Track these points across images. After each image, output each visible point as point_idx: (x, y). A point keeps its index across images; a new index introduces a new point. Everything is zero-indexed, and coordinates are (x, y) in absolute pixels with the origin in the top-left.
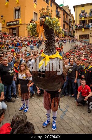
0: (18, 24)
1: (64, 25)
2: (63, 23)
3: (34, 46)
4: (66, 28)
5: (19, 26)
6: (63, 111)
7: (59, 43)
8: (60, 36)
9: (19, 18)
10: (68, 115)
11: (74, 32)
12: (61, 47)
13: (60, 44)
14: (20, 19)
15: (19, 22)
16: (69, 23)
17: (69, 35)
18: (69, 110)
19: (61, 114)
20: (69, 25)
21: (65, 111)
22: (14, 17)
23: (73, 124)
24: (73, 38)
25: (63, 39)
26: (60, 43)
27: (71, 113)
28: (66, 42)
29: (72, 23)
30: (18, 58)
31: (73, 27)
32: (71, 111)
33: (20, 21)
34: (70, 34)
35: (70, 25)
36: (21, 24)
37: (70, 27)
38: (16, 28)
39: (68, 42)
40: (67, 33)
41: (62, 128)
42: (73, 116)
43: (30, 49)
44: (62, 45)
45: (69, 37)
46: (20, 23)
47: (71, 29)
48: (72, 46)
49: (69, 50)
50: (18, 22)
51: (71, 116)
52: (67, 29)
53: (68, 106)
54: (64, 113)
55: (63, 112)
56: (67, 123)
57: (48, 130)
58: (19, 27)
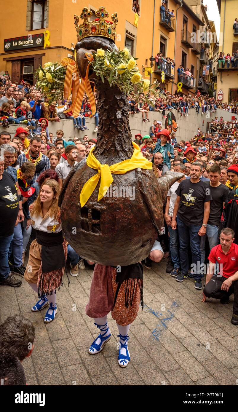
0: (41, 47)
1: (184, 55)
2: (181, 50)
3: (87, 120)
4: (188, 66)
5: (44, 54)
6: (161, 317)
7: (163, 113)
8: (169, 90)
9: (43, 27)
10: (174, 330)
11: (214, 79)
12: (171, 126)
13: (168, 115)
14: (46, 31)
15: (43, 41)
16: (199, 50)
17: (199, 89)
18: (178, 314)
19: (153, 326)
20: (198, 56)
21: (167, 319)
22: (29, 25)
23: (186, 355)
24: (211, 96)
25: (177, 99)
26: (167, 112)
27: (184, 325)
28: (185, 111)
29: (210, 51)
30: (34, 155)
31: (211, 63)
32: (184, 319)
33: (46, 39)
34: (200, 85)
35: (202, 57)
36: (50, 48)
37: (202, 63)
38: (33, 59)
39: (192, 111)
40: (192, 83)
41: (153, 366)
42: (189, 334)
43: (75, 127)
44: (174, 118)
45: (199, 93)
46: (47, 43)
47: (206, 68)
48: (205, 124)
49: (195, 134)
50: (40, 40)
51: (182, 333)
52: (193, 67)
53: (176, 305)
54: (164, 322)
55: (161, 320)
56: (169, 352)
57: (112, 372)
58: (43, 57)
